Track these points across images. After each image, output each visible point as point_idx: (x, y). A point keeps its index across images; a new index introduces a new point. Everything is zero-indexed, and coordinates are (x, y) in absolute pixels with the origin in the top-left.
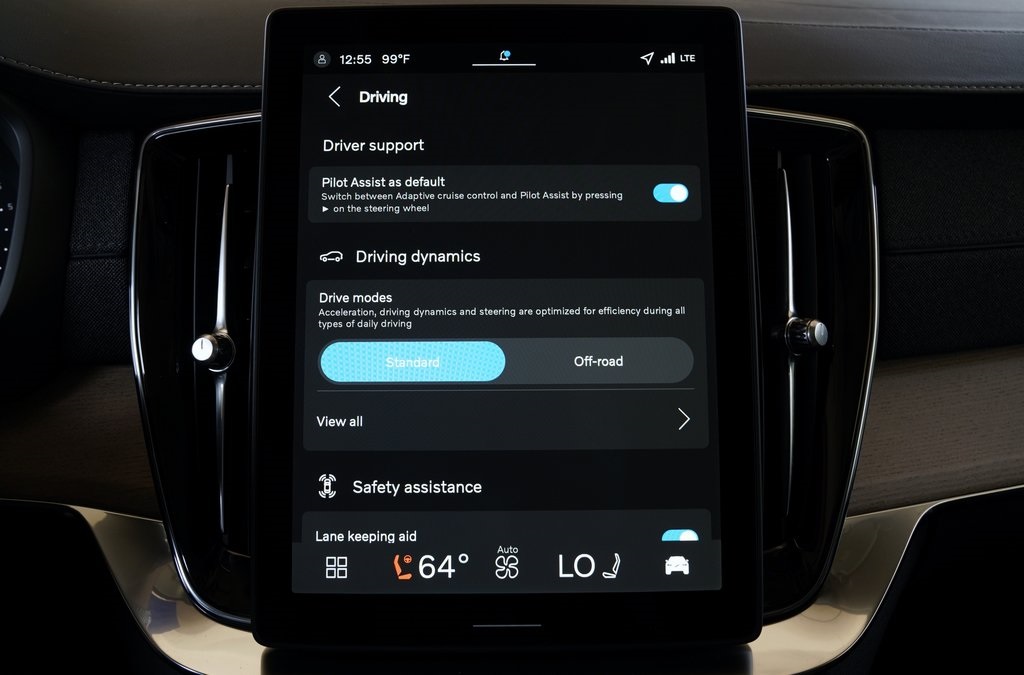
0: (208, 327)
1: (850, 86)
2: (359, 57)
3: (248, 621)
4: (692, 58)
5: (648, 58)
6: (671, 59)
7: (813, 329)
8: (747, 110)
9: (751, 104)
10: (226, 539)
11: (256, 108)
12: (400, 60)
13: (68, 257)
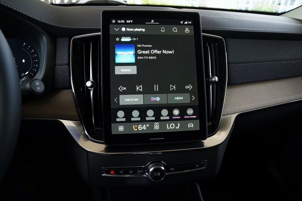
0: (89, 80)
2: (122, 21)
4: (191, 23)
5: (182, 22)
6: (186, 23)
7: (215, 78)
8: (202, 34)
9: (203, 32)
10: (94, 125)
11: (100, 32)
12: (131, 22)
13: (55, 65)
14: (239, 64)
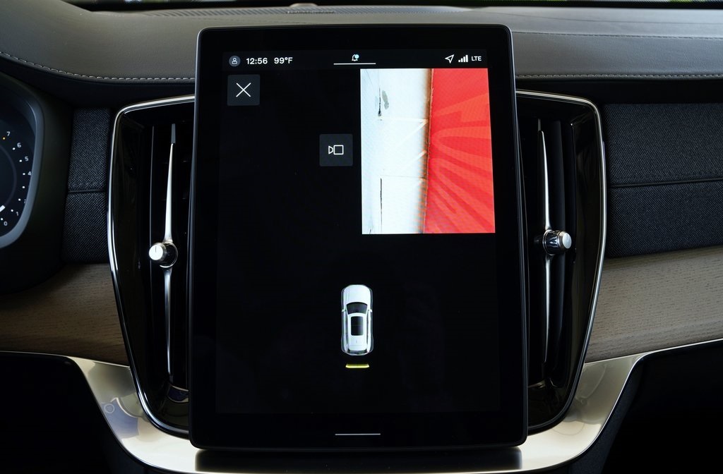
0: (159, 238)
1: (586, 76)
2: (259, 59)
3: (187, 432)
4: (479, 58)
5: (450, 59)
6: (465, 59)
7: (561, 238)
8: (516, 92)
9: (519, 87)
10: (171, 378)
11: (191, 93)
12: (286, 61)
13: (67, 192)
14: (650, 189)
